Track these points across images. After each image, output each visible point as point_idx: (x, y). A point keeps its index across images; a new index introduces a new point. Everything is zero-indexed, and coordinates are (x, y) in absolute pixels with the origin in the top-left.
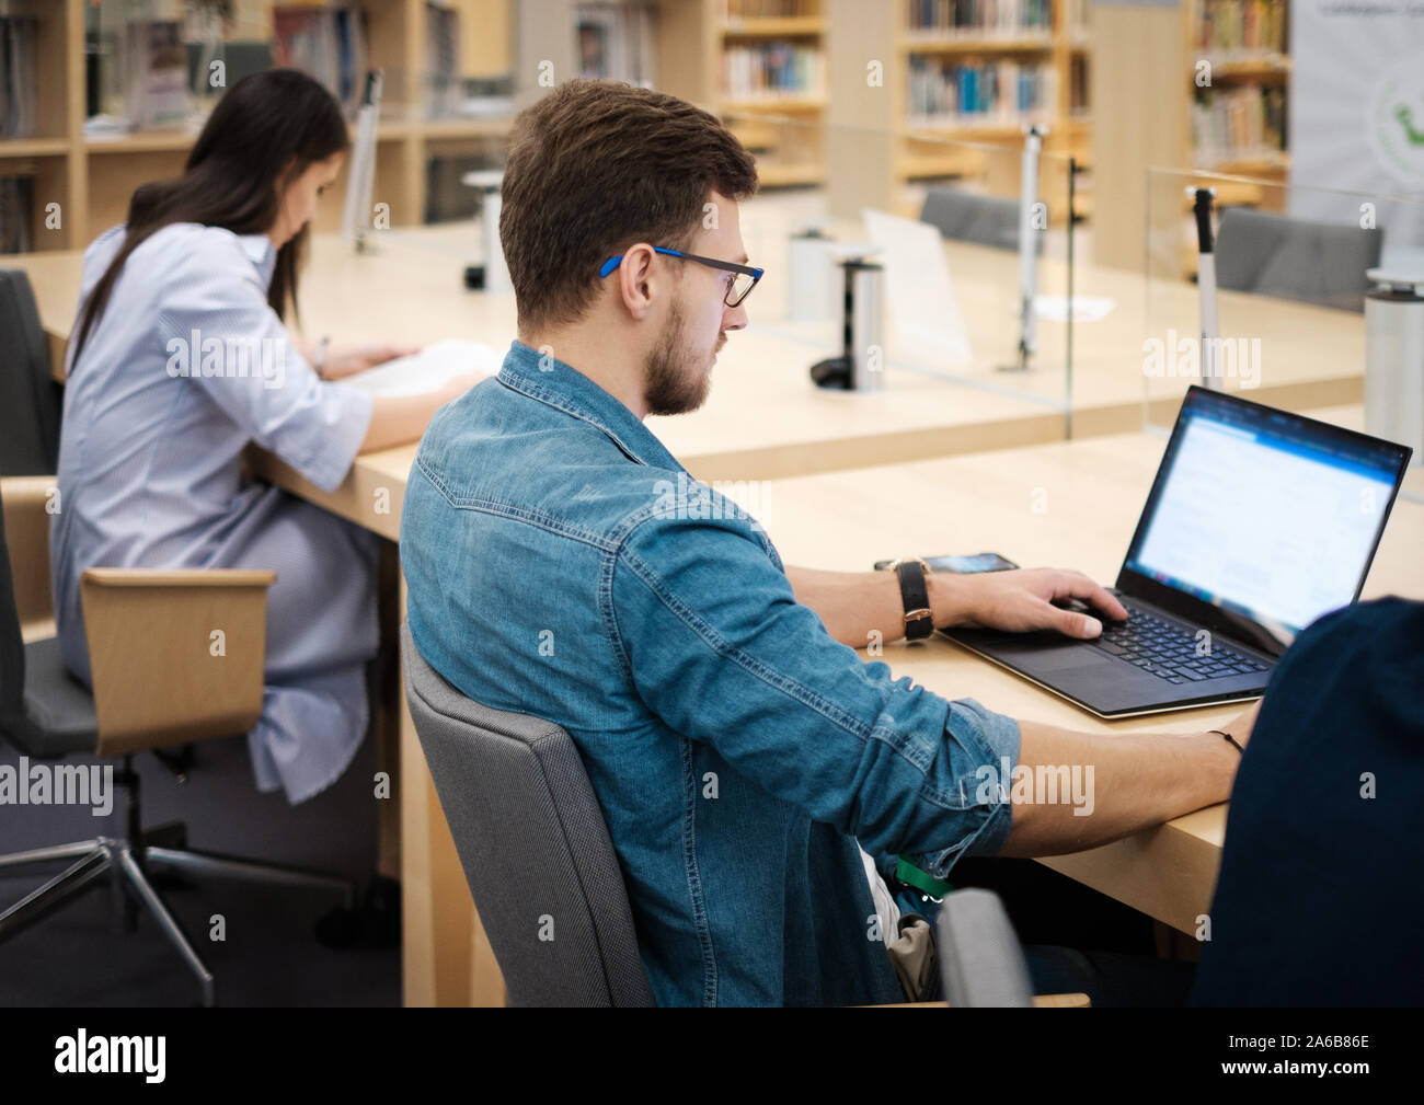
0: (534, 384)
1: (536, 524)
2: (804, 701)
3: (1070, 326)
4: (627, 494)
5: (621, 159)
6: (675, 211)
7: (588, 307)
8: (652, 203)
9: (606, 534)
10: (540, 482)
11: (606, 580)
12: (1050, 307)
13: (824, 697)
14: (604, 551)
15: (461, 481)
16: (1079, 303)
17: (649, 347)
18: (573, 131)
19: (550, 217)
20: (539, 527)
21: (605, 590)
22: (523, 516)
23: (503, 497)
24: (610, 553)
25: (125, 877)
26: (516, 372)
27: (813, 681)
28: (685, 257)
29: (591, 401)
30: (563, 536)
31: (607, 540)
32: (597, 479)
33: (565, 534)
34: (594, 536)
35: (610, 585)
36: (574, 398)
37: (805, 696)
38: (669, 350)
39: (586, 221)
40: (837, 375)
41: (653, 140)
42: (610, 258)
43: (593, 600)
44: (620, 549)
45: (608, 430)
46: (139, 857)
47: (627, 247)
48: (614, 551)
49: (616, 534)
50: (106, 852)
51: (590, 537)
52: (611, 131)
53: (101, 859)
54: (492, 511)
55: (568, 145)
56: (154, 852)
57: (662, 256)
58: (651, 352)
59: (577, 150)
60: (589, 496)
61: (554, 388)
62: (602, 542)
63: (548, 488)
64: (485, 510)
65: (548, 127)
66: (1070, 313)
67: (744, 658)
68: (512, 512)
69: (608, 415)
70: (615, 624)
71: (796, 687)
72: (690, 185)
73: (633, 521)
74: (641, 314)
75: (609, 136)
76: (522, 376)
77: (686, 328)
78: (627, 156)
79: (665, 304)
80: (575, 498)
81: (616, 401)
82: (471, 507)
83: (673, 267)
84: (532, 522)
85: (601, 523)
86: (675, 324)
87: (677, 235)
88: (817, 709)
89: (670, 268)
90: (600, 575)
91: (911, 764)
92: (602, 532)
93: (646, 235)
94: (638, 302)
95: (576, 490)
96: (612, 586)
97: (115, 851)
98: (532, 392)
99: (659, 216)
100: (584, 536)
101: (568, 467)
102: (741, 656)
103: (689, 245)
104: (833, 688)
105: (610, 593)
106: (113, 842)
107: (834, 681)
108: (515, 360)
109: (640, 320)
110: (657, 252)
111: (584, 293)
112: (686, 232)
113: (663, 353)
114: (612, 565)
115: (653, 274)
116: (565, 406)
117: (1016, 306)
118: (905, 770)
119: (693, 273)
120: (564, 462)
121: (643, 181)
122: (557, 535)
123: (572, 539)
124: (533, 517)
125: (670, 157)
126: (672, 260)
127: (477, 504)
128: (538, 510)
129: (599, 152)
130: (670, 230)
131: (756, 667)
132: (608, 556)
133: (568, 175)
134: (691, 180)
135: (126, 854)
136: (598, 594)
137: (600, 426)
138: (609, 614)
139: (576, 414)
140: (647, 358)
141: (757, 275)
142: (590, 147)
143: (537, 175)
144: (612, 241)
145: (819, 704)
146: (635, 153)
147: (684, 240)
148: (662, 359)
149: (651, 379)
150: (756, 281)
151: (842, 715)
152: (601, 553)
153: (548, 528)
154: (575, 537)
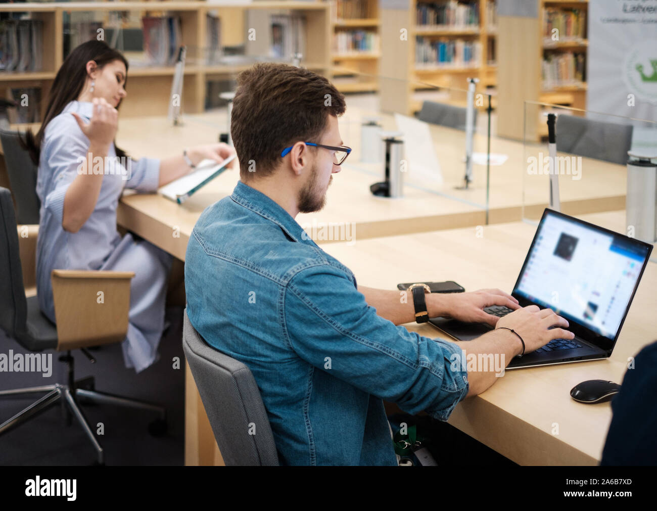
0: (246, 201)
1: (247, 268)
2: (384, 352)
3: (488, 167)
4: (290, 257)
5: (290, 104)
6: (314, 126)
7: (275, 169)
8: (304, 123)
9: (281, 277)
10: (249, 248)
11: (281, 299)
12: (479, 158)
13: (392, 349)
14: (281, 285)
15: (212, 243)
16: (493, 157)
17: (301, 186)
18: (268, 90)
19: (258, 130)
20: (248, 269)
21: (281, 303)
22: (241, 263)
23: (231, 254)
24: (283, 286)
25: (67, 402)
26: (239, 195)
27: (387, 342)
28: (318, 146)
29: (272, 210)
30: (260, 275)
31: (281, 280)
32: (275, 248)
33: (261, 274)
34: (275, 277)
35: (283, 301)
36: (265, 208)
37: (384, 350)
38: (310, 188)
39: (275, 133)
40: (382, 190)
41: (303, 94)
42: (286, 148)
43: (276, 307)
44: (288, 285)
45: (280, 224)
46: (73, 393)
47: (293, 144)
48: (285, 285)
49: (286, 277)
50: (59, 390)
51: (274, 278)
52: (285, 90)
53: (57, 394)
54: (226, 259)
55: (266, 97)
56: (80, 391)
57: (308, 146)
58: (302, 189)
59: (270, 100)
60: (272, 256)
61: (256, 203)
62: (279, 281)
63: (253, 252)
64: (223, 258)
65: (255, 88)
66: (489, 161)
67: (354, 336)
68: (236, 261)
69: (280, 216)
70: (284, 319)
71: (380, 346)
72: (320, 113)
73: (294, 272)
74: (299, 173)
75: (285, 92)
76: (241, 197)
77: (318, 177)
78: (293, 102)
79: (310, 168)
80: (266, 257)
81: (283, 210)
82: (216, 256)
83: (313, 151)
84: (246, 267)
85: (279, 270)
86: (313, 176)
87: (315, 136)
88: (389, 355)
89: (311, 151)
90: (279, 296)
91: (435, 375)
92: (280, 275)
93: (301, 137)
94: (298, 168)
95: (266, 253)
96: (285, 302)
97: (63, 390)
98: (246, 205)
99: (308, 129)
100: (271, 276)
101: (263, 241)
102: (353, 335)
103: (320, 141)
104: (394, 345)
105: (283, 305)
106: (62, 387)
107: (394, 341)
108: (238, 189)
109: (298, 175)
110: (307, 145)
111: (273, 164)
112: (318, 135)
113: (307, 189)
114: (284, 292)
115: (305, 154)
116: (261, 212)
117: (464, 158)
118: (433, 379)
119: (322, 152)
120: (260, 239)
121: (301, 113)
122: (257, 274)
123: (264, 277)
124: (246, 265)
125: (312, 101)
126: (313, 148)
127: (219, 255)
128: (248, 261)
129: (280, 101)
130: (312, 134)
131: (360, 339)
132: (282, 287)
133: (267, 111)
134: (321, 111)
135: (67, 392)
136: (278, 304)
137: (277, 222)
138: (282, 314)
139: (265, 216)
140: (300, 192)
141: (348, 151)
142: (276, 98)
143: (251, 110)
144: (287, 140)
145: (390, 353)
146: (296, 100)
147: (318, 138)
148: (306, 192)
149: (300, 200)
150: (348, 154)
151: (400, 356)
152: (279, 286)
153: (253, 270)
154: (266, 276)
